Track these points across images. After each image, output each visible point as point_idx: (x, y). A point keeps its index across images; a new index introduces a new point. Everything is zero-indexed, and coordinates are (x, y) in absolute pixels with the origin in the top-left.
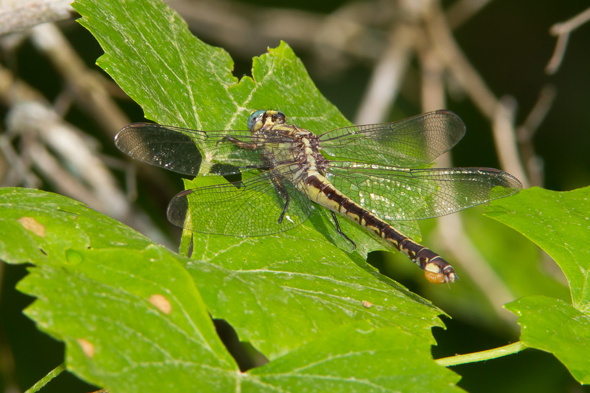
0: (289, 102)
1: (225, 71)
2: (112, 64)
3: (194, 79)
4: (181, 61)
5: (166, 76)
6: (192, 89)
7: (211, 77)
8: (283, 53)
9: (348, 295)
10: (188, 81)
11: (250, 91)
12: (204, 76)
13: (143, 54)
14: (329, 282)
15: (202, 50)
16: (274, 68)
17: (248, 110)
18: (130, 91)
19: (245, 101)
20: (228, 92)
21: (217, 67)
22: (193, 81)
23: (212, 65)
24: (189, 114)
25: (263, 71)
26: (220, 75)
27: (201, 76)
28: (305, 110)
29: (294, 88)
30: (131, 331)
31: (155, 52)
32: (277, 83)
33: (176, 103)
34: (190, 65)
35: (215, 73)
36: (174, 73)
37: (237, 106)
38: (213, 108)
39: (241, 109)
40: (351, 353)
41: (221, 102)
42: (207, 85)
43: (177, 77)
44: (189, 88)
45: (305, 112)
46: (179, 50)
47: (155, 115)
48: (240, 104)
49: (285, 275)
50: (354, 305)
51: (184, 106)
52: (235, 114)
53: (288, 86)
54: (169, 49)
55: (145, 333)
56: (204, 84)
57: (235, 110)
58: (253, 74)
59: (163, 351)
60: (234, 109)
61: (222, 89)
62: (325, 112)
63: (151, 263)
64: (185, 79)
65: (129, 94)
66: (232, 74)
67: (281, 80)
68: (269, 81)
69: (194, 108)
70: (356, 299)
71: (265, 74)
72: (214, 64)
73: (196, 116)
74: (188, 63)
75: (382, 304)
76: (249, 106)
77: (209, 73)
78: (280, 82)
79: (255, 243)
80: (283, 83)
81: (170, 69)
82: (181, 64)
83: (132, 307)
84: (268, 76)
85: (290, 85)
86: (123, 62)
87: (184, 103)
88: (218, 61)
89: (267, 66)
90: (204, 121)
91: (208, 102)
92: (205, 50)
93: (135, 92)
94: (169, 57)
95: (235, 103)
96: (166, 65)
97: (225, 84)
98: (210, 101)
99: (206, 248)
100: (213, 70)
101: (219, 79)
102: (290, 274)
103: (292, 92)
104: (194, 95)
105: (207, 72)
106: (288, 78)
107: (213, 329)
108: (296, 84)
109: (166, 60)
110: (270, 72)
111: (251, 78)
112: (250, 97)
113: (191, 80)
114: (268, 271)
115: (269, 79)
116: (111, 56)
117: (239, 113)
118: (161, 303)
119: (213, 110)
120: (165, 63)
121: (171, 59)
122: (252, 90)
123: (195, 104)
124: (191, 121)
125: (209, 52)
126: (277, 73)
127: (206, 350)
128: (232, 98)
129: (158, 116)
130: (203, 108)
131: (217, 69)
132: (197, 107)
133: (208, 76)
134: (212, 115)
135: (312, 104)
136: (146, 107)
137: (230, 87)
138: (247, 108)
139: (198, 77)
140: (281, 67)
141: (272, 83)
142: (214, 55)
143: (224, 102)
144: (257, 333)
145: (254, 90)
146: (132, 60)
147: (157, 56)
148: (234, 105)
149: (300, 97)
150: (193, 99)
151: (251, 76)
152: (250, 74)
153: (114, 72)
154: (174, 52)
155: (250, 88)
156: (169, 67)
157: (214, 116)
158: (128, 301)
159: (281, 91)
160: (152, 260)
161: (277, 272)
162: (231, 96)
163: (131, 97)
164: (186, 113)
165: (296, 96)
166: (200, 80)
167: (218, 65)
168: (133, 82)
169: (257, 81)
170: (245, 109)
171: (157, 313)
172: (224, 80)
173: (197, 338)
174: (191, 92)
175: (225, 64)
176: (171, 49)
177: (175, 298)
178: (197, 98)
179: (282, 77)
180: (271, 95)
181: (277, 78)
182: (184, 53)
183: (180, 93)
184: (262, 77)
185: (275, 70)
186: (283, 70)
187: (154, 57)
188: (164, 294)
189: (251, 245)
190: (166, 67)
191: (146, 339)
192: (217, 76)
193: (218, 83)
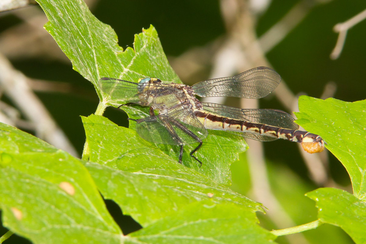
0: (155, 69)
1: (113, 41)
2: (54, 29)
3: (97, 45)
4: (88, 32)
5: (81, 41)
6: (95, 52)
7: (106, 45)
8: (152, 33)
9: (197, 190)
10: (93, 46)
11: (132, 58)
12: (102, 44)
13: (68, 25)
14: (184, 182)
15: (98, 26)
16: (147, 44)
17: (130, 71)
18: (64, 49)
19: (129, 64)
20: (117, 57)
21: (109, 39)
22: (96, 47)
23: (105, 37)
24: (94, 69)
25: (140, 45)
26: (111, 45)
27: (100, 44)
28: (163, 76)
29: (157, 58)
30: (47, 204)
31: (74, 24)
32: (148, 54)
33: (86, 61)
34: (94, 35)
35: (108, 42)
36: (85, 40)
37: (124, 68)
38: (108, 67)
39: (126, 70)
40: (200, 221)
41: (113, 64)
42: (104, 51)
43: (87, 43)
44: (94, 51)
45: (163, 77)
46: (87, 24)
47: (79, 68)
48: (126, 67)
49: (153, 176)
50: (201, 195)
51: (91, 64)
52: (122, 73)
53: (154, 57)
54: (81, 23)
55: (57, 206)
56: (102, 49)
57: (122, 71)
58: (134, 46)
59: (70, 219)
60: (122, 69)
61: (113, 55)
62: (173, 78)
63: (60, 162)
64: (91, 45)
65: (64, 51)
66: (118, 45)
67: (150, 52)
68: (144, 52)
69: (96, 66)
70: (203, 192)
71: (142, 47)
72: (107, 36)
73: (98, 71)
74: (92, 34)
75: (220, 196)
76: (131, 68)
77: (104, 42)
78: (149, 54)
79: (132, 157)
80: (151, 54)
81: (83, 37)
82: (88, 34)
83: (47, 189)
84: (143, 48)
85: (155, 56)
86: (59, 28)
87: (91, 62)
88: (109, 34)
89: (143, 41)
90: (102, 75)
91: (105, 62)
92: (100, 26)
93: (67, 50)
94: (82, 28)
95: (122, 65)
96: (80, 33)
97: (115, 51)
98: (106, 62)
99: (99, 158)
100: (106, 40)
101: (110, 47)
102: (157, 176)
103: (156, 62)
104: (96, 57)
105: (103, 42)
106: (154, 51)
107: (104, 206)
108: (158, 56)
109: (80, 30)
110: (144, 46)
111: (132, 49)
112: (132, 62)
113: (94, 46)
114: (142, 173)
115: (144, 51)
116: (52, 23)
117: (124, 73)
118: (68, 188)
119: (108, 69)
120: (79, 32)
121: (83, 30)
122: (133, 57)
123: (97, 63)
124: (94, 75)
125: (103, 28)
126: (148, 48)
127: (99, 220)
128: (120, 62)
129: (80, 69)
130: (102, 67)
131: (109, 40)
132: (98, 65)
133: (104, 45)
134: (107, 72)
135: (167, 72)
136: (73, 62)
137: (119, 53)
138: (130, 70)
139: (98, 45)
140: (151, 43)
141: (145, 54)
142: (106, 30)
143: (115, 64)
144: (135, 209)
145: (134, 58)
146: (63, 28)
147: (75, 27)
148: (121, 67)
149: (161, 65)
150: (96, 59)
151: (133, 48)
152: (132, 46)
153: (55, 35)
154: (84, 25)
155: (132, 56)
156: (82, 35)
157: (108, 73)
158: (45, 185)
159: (150, 60)
160: (61, 160)
161: (148, 174)
162: (119, 60)
163: (65, 54)
164: (92, 68)
165: (158, 65)
166: (100, 47)
167: (109, 38)
168: (66, 43)
169: (136, 52)
170: (129, 70)
171: (64, 194)
172: (114, 47)
173: (93, 211)
174: (95, 54)
175: (113, 37)
176: (82, 23)
177: (77, 185)
178: (98, 60)
179: (151, 50)
180: (145, 62)
181: (148, 51)
182: (90, 27)
183: (89, 54)
184: (139, 49)
185: (147, 45)
186: (152, 46)
187: (73, 27)
188: (70, 182)
189: (130, 158)
190: (80, 35)
191: (58, 211)
192: (110, 45)
193: (110, 50)
